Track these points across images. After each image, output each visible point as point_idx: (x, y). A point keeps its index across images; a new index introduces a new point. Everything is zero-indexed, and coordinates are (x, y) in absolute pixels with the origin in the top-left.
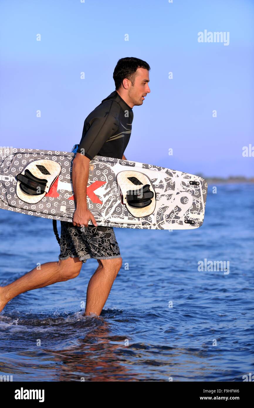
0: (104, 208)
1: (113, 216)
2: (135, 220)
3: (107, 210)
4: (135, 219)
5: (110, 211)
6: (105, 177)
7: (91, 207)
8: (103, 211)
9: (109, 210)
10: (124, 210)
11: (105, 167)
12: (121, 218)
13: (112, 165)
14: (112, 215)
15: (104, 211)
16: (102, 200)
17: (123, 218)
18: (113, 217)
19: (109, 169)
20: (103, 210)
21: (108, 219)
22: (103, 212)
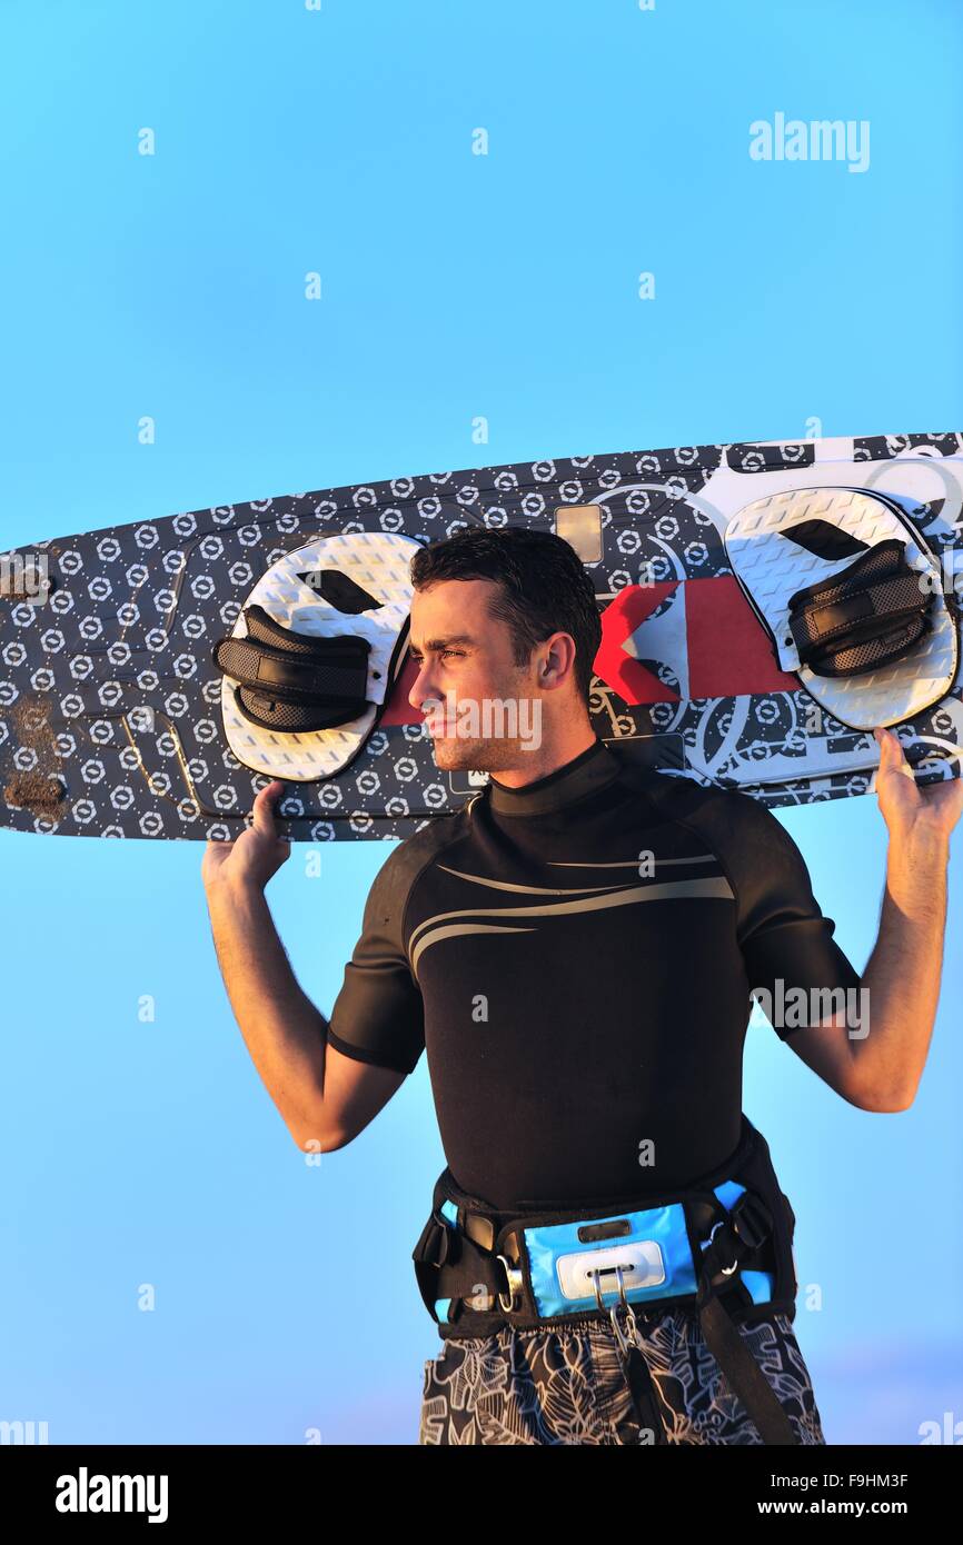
0: (691, 719)
1: (749, 750)
2: (866, 746)
3: (712, 725)
4: (862, 741)
5: (726, 730)
6: (665, 554)
7: (625, 728)
8: (690, 739)
9: (720, 724)
10: (800, 706)
11: (661, 505)
12: (789, 753)
13: (695, 487)
14: (741, 745)
15: (693, 735)
16: (673, 683)
17: (800, 748)
18: (745, 756)
19: (682, 511)
20: (688, 730)
21: (723, 776)
22: (693, 745)
